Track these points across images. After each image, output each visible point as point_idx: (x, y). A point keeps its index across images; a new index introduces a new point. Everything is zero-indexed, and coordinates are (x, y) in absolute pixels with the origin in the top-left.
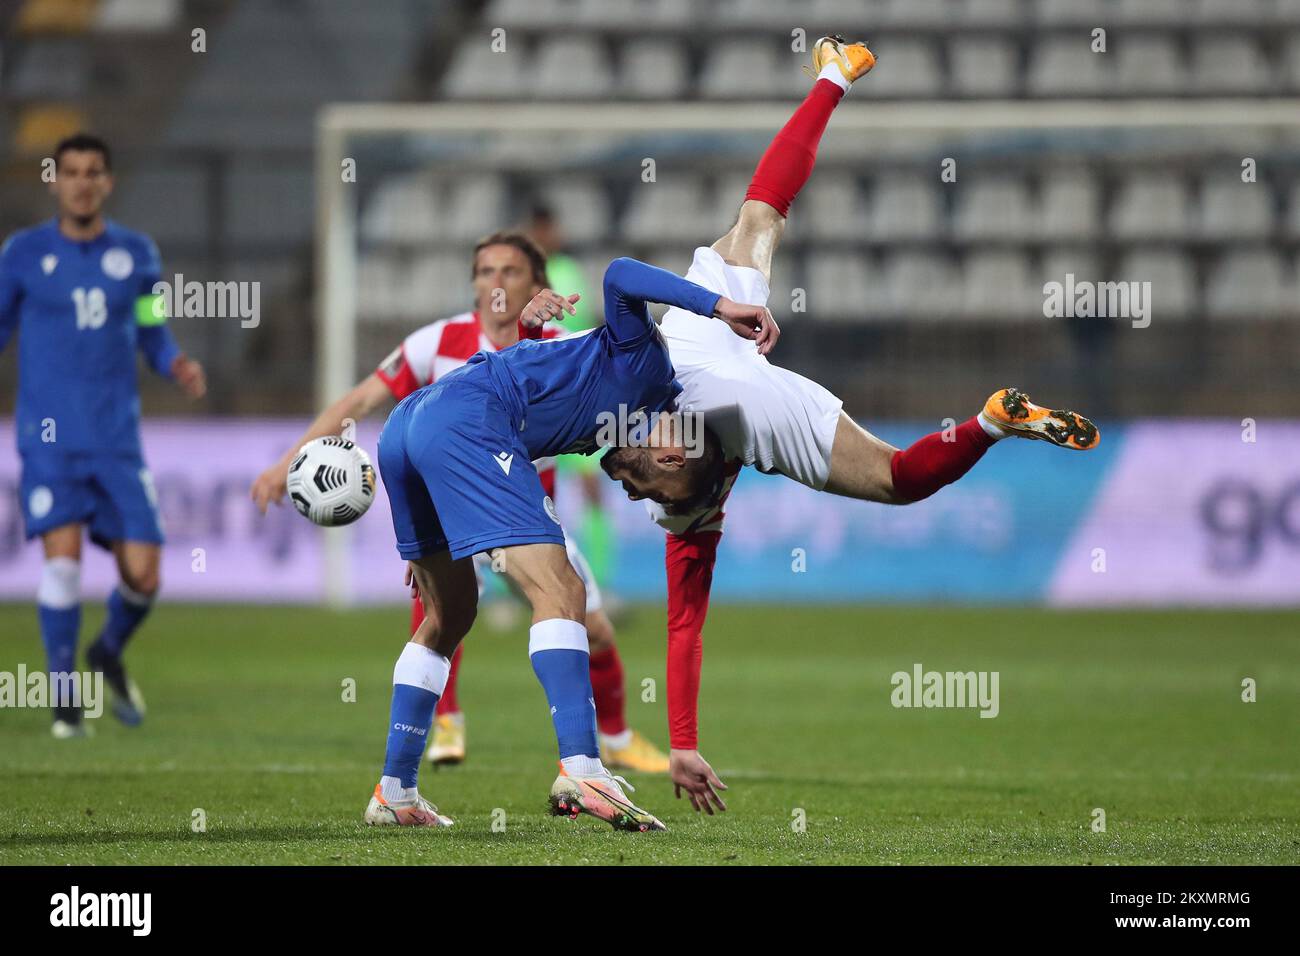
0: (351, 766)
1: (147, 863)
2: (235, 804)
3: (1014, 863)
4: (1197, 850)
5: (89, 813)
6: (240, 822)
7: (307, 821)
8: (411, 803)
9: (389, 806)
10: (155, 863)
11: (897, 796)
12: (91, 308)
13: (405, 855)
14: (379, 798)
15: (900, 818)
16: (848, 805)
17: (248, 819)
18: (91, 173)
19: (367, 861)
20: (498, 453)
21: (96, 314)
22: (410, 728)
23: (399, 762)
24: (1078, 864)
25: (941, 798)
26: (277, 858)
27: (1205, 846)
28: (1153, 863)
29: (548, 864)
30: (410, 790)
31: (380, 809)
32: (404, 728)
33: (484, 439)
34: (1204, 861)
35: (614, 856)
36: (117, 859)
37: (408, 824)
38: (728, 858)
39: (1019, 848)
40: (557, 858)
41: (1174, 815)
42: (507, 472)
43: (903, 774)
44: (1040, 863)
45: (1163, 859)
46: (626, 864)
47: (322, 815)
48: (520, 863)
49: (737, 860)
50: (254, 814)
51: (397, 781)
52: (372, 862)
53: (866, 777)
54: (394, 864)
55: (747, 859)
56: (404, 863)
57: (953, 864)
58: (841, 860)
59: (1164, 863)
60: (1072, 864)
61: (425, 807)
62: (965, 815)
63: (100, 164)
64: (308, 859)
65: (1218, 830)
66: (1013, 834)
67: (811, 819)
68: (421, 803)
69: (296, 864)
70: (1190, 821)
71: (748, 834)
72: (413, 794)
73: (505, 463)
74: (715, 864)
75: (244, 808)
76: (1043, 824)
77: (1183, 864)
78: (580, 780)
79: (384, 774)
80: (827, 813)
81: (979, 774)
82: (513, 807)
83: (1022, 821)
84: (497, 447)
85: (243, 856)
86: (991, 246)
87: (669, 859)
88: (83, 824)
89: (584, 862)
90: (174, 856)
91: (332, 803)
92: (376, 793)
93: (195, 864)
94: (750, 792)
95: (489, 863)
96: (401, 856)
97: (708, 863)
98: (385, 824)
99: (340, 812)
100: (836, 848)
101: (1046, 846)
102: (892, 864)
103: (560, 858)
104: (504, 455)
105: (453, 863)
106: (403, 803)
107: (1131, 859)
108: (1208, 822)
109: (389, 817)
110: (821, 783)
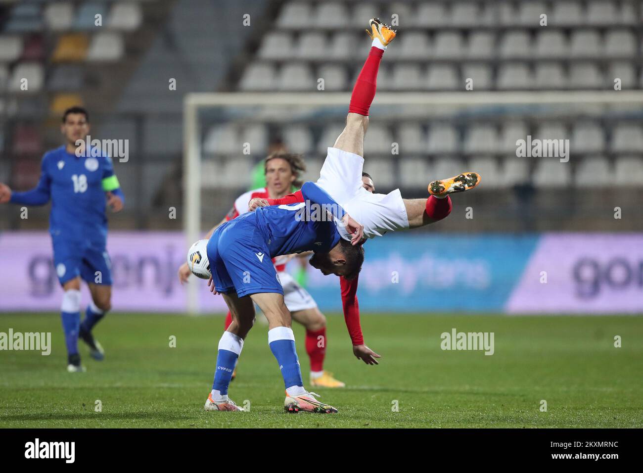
0: (199, 384)
1: (109, 427)
2: (148, 401)
3: (491, 427)
4: (571, 422)
5: (84, 405)
6: (150, 409)
7: (180, 409)
8: (225, 401)
9: (215, 403)
10: (112, 427)
11: (439, 398)
12: (80, 184)
13: (223, 424)
14: (210, 399)
15: (441, 408)
16: (418, 402)
17: (153, 408)
18: (80, 123)
19: (206, 426)
20: (258, 253)
21: (83, 186)
22: (225, 369)
23: (220, 384)
24: (519, 428)
25: (459, 399)
26: (166, 425)
27: (575, 420)
28: (552, 427)
29: (286, 427)
30: (224, 396)
31: (211, 404)
32: (222, 369)
33: (252, 247)
34: (575, 427)
35: (315, 424)
36: (96, 425)
37: (224, 410)
38: (365, 425)
39: (493, 421)
40: (289, 425)
41: (561, 406)
42: (261, 261)
43: (442, 388)
44: (502, 427)
45: (556, 425)
46: (320, 427)
47: (187, 406)
48: (274, 427)
49: (369, 426)
50: (156, 406)
51: (219, 392)
52: (208, 427)
53: (426, 389)
54: (218, 428)
55: (373, 426)
56: (222, 427)
57: (464, 427)
58: (414, 426)
59: (557, 427)
60: (516, 428)
61: (231, 403)
62: (469, 406)
63: (83, 119)
64: (180, 425)
65: (581, 413)
66: (490, 415)
67: (401, 408)
68: (229, 402)
69: (175, 428)
70: (569, 409)
71: (374, 414)
72: (226, 398)
73: (261, 257)
74: (359, 428)
75: (152, 403)
76: (503, 410)
77: (565, 428)
78: (296, 397)
79: (213, 389)
80: (408, 405)
81: (475, 388)
82: (270, 403)
83: (494, 409)
84: (257, 250)
85: (151, 424)
86: (481, 156)
87: (339, 425)
88: (81, 410)
89: (302, 427)
90: (121, 424)
91: (191, 400)
92: (209, 397)
93: (130, 428)
94: (374, 396)
95: (260, 427)
96: (221, 425)
97: (356, 427)
98: (213, 411)
99: (194, 405)
100: (412, 421)
101: (505, 420)
102: (437, 427)
103: (291, 425)
104: (260, 254)
105: (244, 427)
106: (221, 402)
107: (542, 425)
108: (576, 409)
109: (216, 408)
110: (406, 392)
